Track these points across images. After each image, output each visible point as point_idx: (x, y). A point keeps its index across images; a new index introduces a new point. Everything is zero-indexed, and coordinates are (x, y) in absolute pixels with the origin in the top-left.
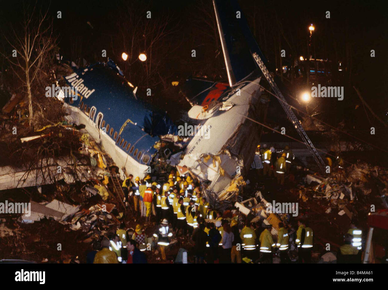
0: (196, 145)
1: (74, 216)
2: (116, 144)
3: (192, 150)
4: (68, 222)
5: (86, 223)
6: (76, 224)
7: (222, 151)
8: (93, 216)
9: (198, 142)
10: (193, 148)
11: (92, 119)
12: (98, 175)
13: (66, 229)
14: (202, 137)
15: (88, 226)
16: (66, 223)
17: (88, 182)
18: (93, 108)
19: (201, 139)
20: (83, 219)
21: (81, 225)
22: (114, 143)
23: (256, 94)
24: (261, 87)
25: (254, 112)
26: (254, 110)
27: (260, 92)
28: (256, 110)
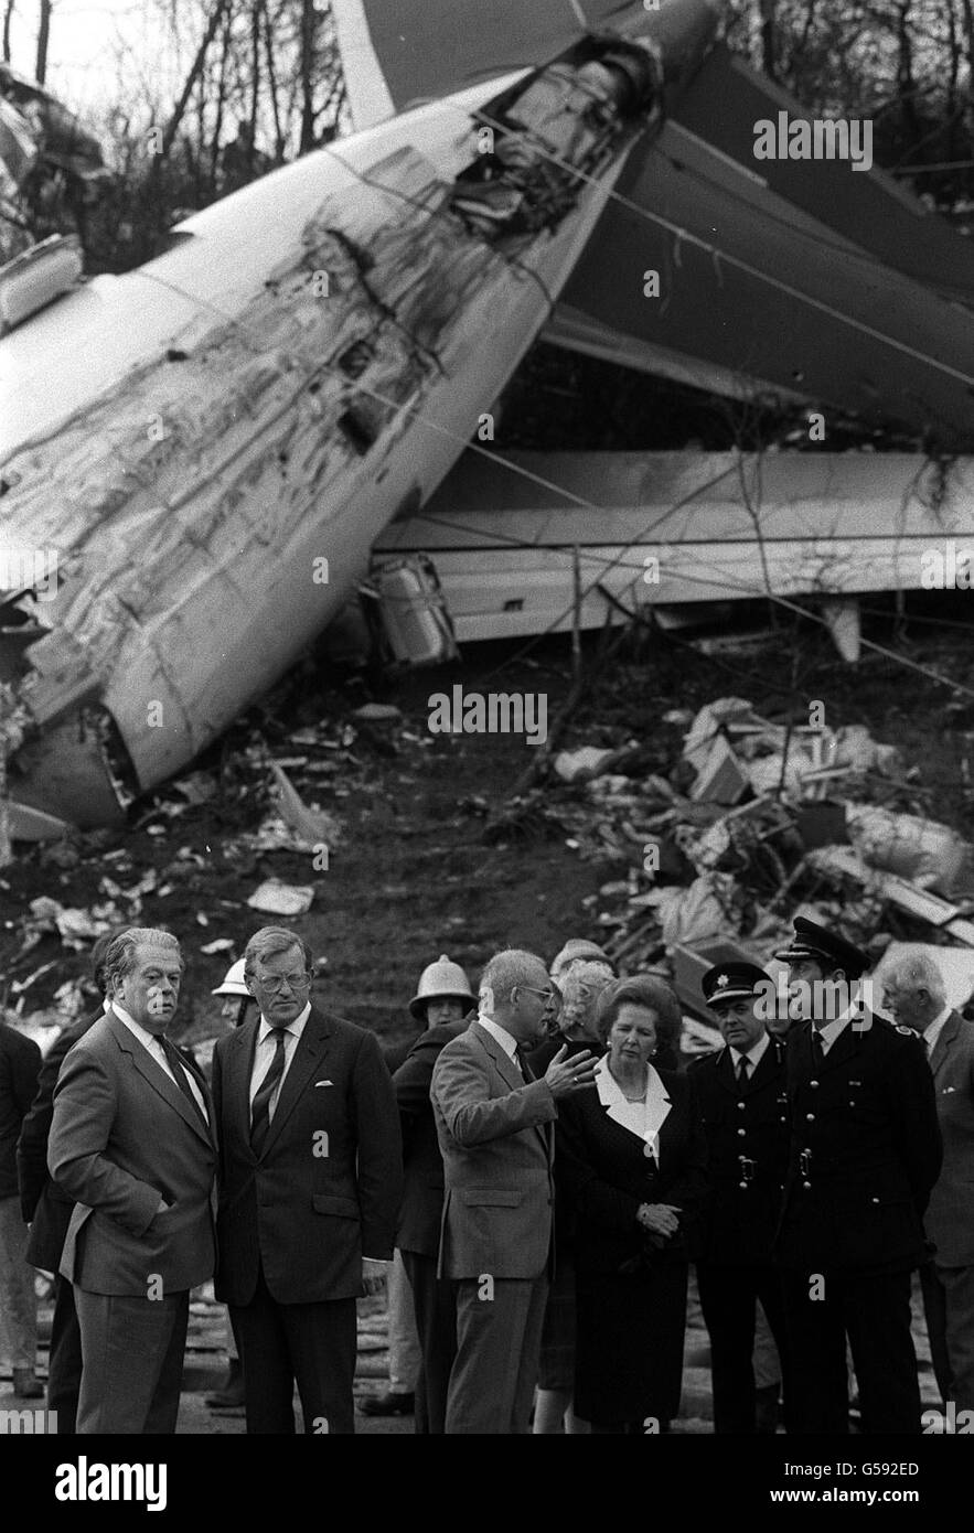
23: (403, 165)
24: (481, 124)
25: (348, 282)
26: (342, 266)
27: (456, 156)
28: (365, 268)
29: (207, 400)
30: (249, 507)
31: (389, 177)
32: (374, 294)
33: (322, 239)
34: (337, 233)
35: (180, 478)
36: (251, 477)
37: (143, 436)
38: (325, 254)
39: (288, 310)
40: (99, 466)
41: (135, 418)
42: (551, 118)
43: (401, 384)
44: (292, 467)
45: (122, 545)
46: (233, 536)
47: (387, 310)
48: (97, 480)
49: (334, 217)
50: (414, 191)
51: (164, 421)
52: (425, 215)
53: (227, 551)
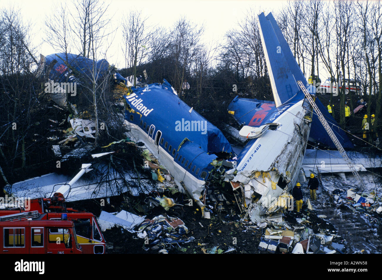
0: (247, 163)
1: (140, 225)
2: (175, 160)
3: (244, 167)
4: (135, 231)
5: (152, 232)
6: (143, 232)
7: (271, 168)
8: (158, 226)
9: (249, 160)
10: (245, 166)
11: (151, 136)
12: (158, 188)
13: (134, 237)
14: (252, 155)
15: (153, 234)
16: (134, 231)
17: (150, 194)
18: (152, 126)
19: (252, 157)
20: (149, 228)
21: (147, 233)
22: (172, 159)
23: (300, 114)
24: (304, 108)
25: (299, 131)
26: (298, 129)
27: (303, 113)
28: (300, 129)
29: (293, 149)
30: (298, 164)
31: (299, 116)
32: (300, 133)
33: (296, 125)
34: (297, 125)
35: (293, 160)
36: (298, 160)
37: (289, 155)
38: (297, 128)
39: (296, 136)
40: (286, 159)
41: (287, 152)
42: (308, 106)
43: (305, 145)
44: (300, 158)
45: (290, 170)
46: (297, 168)
47: (302, 135)
48: (286, 161)
49: (296, 122)
50: (302, 118)
51: (290, 152)
52: (303, 121)
53: (297, 170)
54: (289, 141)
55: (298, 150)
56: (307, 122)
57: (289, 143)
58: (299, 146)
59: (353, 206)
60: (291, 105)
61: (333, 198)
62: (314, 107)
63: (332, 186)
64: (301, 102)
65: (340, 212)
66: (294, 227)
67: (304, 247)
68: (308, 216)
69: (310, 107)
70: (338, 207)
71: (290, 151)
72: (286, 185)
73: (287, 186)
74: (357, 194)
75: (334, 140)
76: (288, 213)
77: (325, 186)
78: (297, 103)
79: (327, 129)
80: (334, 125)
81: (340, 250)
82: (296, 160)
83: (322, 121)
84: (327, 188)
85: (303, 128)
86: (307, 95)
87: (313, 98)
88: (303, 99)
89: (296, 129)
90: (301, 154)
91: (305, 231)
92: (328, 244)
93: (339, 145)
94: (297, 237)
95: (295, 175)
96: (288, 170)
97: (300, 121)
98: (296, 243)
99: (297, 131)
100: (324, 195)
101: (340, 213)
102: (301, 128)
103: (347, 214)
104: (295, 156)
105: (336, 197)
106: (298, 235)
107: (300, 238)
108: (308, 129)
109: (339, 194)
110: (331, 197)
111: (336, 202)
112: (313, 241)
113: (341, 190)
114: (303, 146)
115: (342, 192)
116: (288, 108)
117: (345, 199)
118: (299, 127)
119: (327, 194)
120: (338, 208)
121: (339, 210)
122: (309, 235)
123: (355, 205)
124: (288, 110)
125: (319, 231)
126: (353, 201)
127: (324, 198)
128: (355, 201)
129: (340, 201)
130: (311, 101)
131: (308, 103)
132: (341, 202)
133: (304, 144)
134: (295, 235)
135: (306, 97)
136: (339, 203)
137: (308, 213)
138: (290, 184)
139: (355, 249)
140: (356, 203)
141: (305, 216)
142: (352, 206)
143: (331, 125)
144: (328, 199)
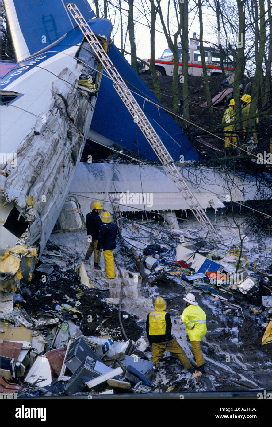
23: (68, 74)
24: (78, 62)
25: (64, 111)
26: (63, 106)
27: (77, 71)
28: (67, 106)
29: (47, 148)
30: (59, 182)
31: (65, 77)
32: (68, 115)
33: (57, 97)
34: (60, 95)
35: (45, 173)
36: (58, 172)
37: (36, 159)
38: (59, 102)
39: (56, 120)
40: (28, 168)
41: (32, 153)
42: (90, 60)
43: (79, 143)
44: (65, 169)
45: (36, 194)
46: (56, 191)
47: (72, 120)
48: (28, 173)
49: (57, 90)
50: (72, 82)
51: (39, 154)
52: (75, 90)
53: (55, 196)
54: (38, 130)
55: (59, 150)
56: (86, 94)
57: (37, 134)
58: (62, 142)
59: (186, 280)
60: (49, 56)
61: (142, 263)
62: (104, 61)
63: (144, 239)
64: (74, 49)
65: (156, 291)
66: (35, 321)
67: (55, 367)
68: (77, 300)
69: (95, 63)
70: (151, 281)
71: (40, 151)
72: (26, 227)
73: (27, 230)
74: (197, 255)
75: (149, 137)
76: (33, 295)
77: (128, 240)
78: (63, 52)
79: (133, 111)
80: (146, 99)
81: (143, 373)
82: (55, 172)
83: (123, 94)
84: (134, 243)
85: (74, 104)
86: (88, 36)
87: (102, 44)
88: (79, 44)
89: (55, 105)
90: (67, 160)
91: (60, 328)
92: (113, 360)
93: (160, 148)
94: (38, 343)
95: (50, 206)
96: (31, 194)
97: (68, 90)
98: (36, 358)
99: (60, 109)
100: (123, 258)
101: (155, 294)
102: (69, 103)
103: (171, 295)
104: (52, 165)
105: (150, 261)
106: (41, 338)
107: (46, 345)
108: (87, 109)
109: (157, 256)
110: (139, 260)
111: (148, 272)
112: (74, 350)
113: (162, 246)
114: (73, 144)
115: (164, 250)
116: (41, 61)
117: (170, 265)
118: (66, 102)
119: (130, 255)
120: (152, 285)
121: (154, 288)
122: (69, 339)
123: (191, 278)
124: (42, 65)
125: (99, 330)
126: (188, 270)
127: (123, 263)
128: (193, 270)
129: (157, 269)
130: (98, 49)
131: (90, 53)
132: (160, 271)
133: (75, 139)
134: (34, 339)
135: (85, 41)
136: (156, 274)
137: (78, 292)
138: (34, 224)
139: (179, 371)
140: (194, 274)
141: (72, 300)
142: (184, 279)
143: (140, 101)
144: (131, 265)
